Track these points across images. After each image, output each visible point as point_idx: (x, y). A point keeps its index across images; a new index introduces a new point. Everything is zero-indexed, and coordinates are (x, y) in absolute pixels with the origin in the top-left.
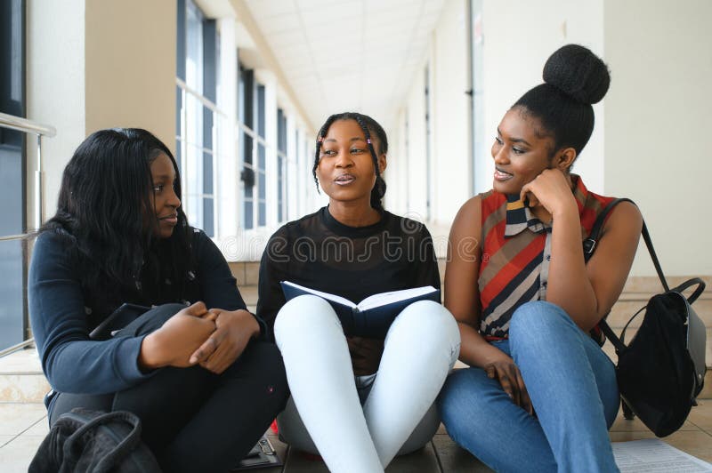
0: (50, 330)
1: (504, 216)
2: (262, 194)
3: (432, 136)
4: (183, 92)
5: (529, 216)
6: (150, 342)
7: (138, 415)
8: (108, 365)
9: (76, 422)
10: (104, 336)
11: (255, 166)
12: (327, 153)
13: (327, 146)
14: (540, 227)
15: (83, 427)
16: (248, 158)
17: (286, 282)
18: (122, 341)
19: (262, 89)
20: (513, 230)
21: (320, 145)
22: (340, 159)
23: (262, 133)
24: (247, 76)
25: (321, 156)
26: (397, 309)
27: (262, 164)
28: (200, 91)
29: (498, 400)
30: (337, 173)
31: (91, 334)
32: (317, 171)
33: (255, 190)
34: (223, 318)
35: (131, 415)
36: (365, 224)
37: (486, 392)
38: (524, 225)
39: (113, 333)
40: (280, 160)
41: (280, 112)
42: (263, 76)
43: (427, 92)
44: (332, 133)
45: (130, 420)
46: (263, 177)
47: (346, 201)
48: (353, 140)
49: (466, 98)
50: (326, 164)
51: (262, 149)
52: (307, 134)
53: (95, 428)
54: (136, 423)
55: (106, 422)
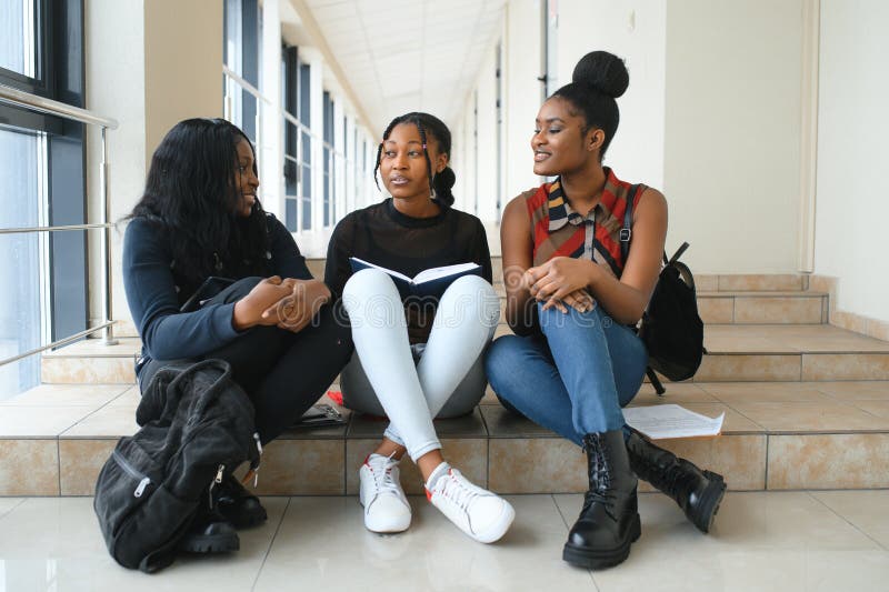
0: (147, 307)
1: (547, 212)
2: (307, 193)
3: (503, 125)
4: (227, 77)
5: (569, 211)
6: (241, 306)
7: (229, 362)
8: (205, 330)
9: (175, 372)
10: (195, 307)
11: (299, 160)
12: (388, 153)
13: (388, 147)
14: (579, 220)
15: (179, 376)
16: (290, 148)
17: (354, 259)
18: (214, 310)
19: (306, 68)
20: (555, 225)
21: (381, 146)
22: (396, 162)
23: (306, 121)
24: (290, 54)
25: (383, 155)
26: (447, 282)
27: (307, 158)
28: (239, 73)
29: (534, 359)
30: (394, 174)
31: (182, 309)
32: (378, 171)
33: (299, 186)
34: (299, 286)
35: (222, 361)
36: (425, 215)
37: (523, 352)
38: (565, 220)
39: (202, 302)
40: (326, 152)
41: (326, 94)
42: (307, 54)
43: (498, 74)
44: (394, 136)
45: (221, 366)
46: (307, 172)
47: (406, 198)
48: (413, 142)
49: (539, 84)
50: (386, 164)
51: (306, 139)
52: (357, 121)
53: (192, 374)
54: (227, 367)
55: (202, 368)
